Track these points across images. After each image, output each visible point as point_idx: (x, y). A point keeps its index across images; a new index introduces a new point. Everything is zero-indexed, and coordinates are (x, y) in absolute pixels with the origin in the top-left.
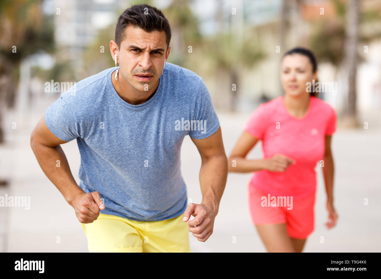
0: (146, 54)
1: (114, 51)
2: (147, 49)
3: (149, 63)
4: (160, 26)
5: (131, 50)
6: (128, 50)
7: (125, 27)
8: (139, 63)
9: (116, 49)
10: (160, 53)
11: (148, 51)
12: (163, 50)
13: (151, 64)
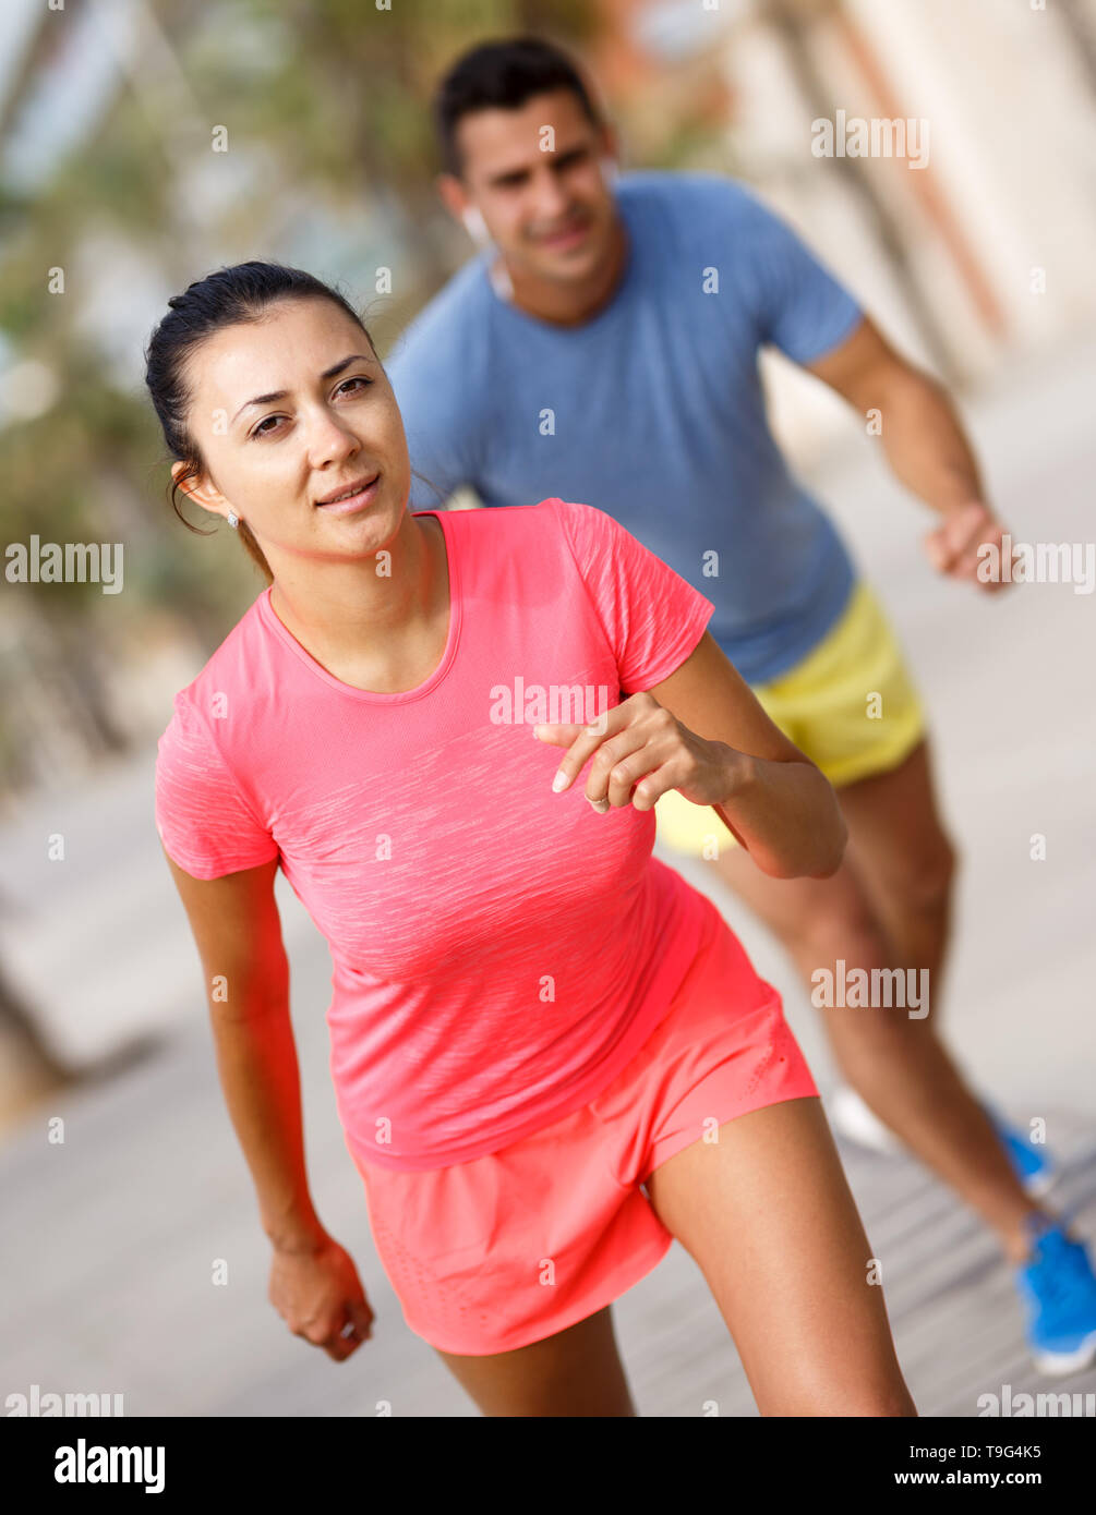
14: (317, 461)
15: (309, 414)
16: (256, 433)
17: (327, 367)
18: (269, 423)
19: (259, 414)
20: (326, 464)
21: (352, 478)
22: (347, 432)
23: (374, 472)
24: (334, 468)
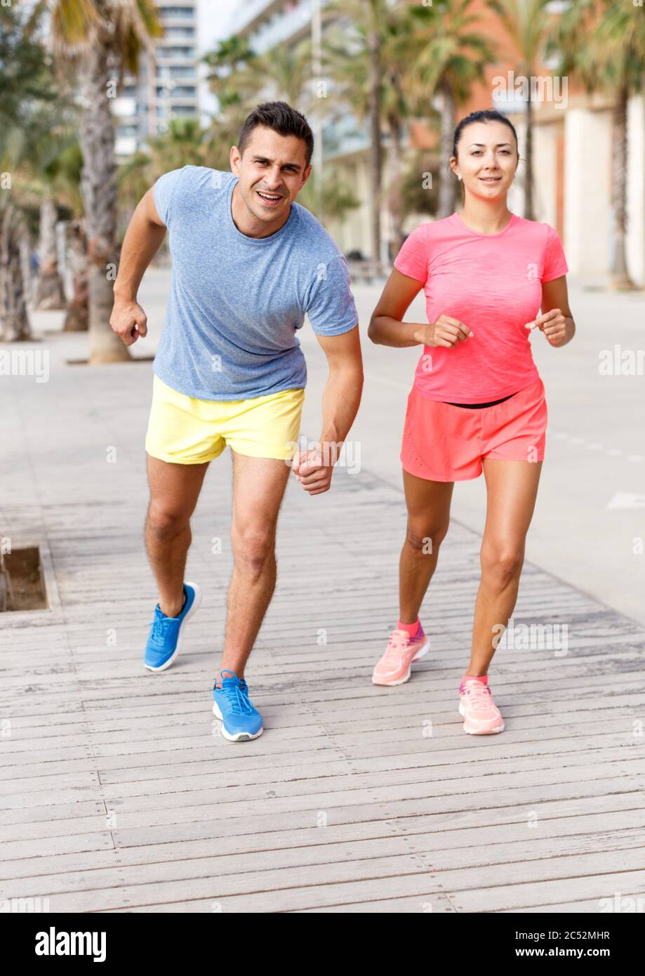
0: (275, 168)
1: (235, 161)
2: (277, 162)
3: (277, 181)
4: (299, 130)
5: (256, 161)
6: (252, 161)
7: (252, 128)
8: (264, 179)
9: (237, 159)
10: (294, 170)
11: (278, 165)
12: (299, 167)
13: (281, 182)
14: (485, 167)
15: (489, 154)
16: (473, 154)
17: (499, 143)
18: (478, 152)
19: (476, 149)
20: (487, 169)
21: (492, 175)
22: (496, 163)
23: (499, 176)
24: (488, 170)
